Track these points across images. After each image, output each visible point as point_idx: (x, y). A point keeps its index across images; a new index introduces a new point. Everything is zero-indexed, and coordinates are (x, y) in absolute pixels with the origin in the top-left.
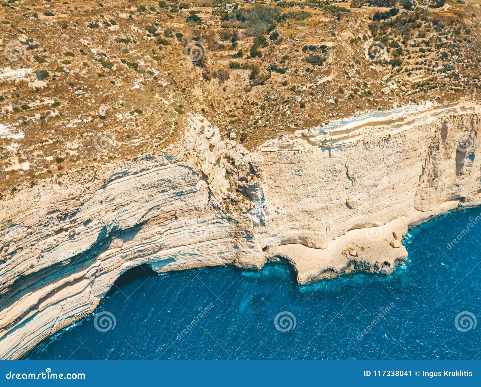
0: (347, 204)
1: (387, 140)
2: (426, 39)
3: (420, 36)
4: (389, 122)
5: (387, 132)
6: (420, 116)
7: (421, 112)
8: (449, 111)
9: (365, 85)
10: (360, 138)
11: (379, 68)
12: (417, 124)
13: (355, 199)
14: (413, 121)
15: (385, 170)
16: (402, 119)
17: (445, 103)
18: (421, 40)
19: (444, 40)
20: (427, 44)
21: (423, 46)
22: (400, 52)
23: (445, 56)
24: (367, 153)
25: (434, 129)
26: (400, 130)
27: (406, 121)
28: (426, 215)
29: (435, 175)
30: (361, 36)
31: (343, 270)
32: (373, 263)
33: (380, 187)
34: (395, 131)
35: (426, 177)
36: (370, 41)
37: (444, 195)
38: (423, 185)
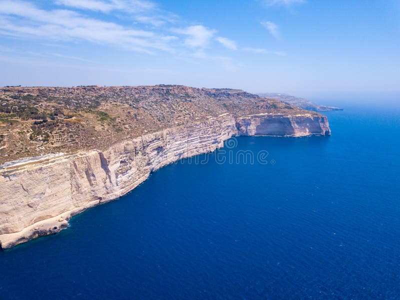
0: (28, 205)
1: (41, 169)
2: (62, 131)
3: (58, 130)
4: (41, 162)
5: (41, 166)
6: (57, 159)
7: (58, 157)
8: (74, 156)
9: (26, 148)
10: (26, 170)
11: (34, 142)
12: (57, 162)
13: (32, 201)
14: (54, 161)
15: (46, 185)
16: (48, 160)
17: (70, 153)
18: (59, 131)
19: (71, 130)
20: (63, 132)
21: (61, 133)
22: (48, 136)
23: (71, 136)
24: (31, 176)
25: (69, 165)
26: (48, 165)
27: (50, 161)
28: (82, 208)
29: (78, 187)
30: (25, 131)
31: (31, 237)
32: (48, 229)
33: (46, 195)
34: (45, 166)
35: (74, 189)
36: (31, 133)
37: (88, 197)
38: (74, 193)
